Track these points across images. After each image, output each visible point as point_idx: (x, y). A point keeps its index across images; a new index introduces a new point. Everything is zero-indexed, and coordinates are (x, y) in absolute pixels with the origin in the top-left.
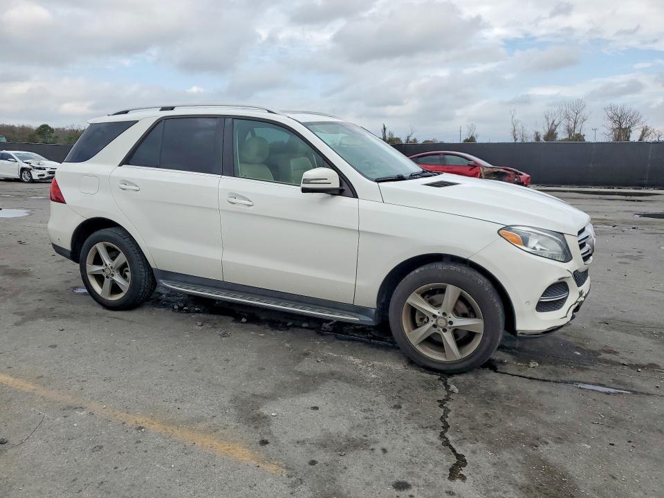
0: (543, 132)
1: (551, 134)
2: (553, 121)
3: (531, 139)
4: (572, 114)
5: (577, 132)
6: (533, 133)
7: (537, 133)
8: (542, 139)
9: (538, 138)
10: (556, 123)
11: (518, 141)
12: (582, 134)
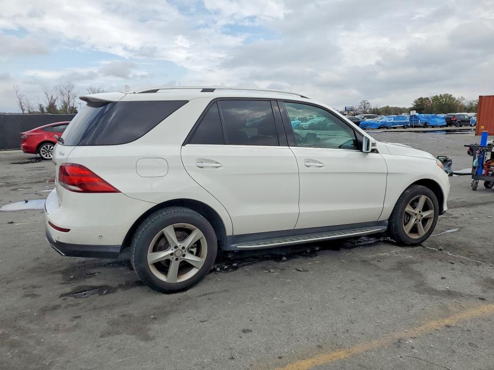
0: (46, 105)
1: (52, 107)
2: (52, 97)
3: (37, 110)
4: (65, 92)
5: (71, 105)
6: (37, 106)
7: (41, 105)
8: (45, 110)
9: (42, 109)
10: (54, 98)
11: (26, 112)
12: (74, 107)
